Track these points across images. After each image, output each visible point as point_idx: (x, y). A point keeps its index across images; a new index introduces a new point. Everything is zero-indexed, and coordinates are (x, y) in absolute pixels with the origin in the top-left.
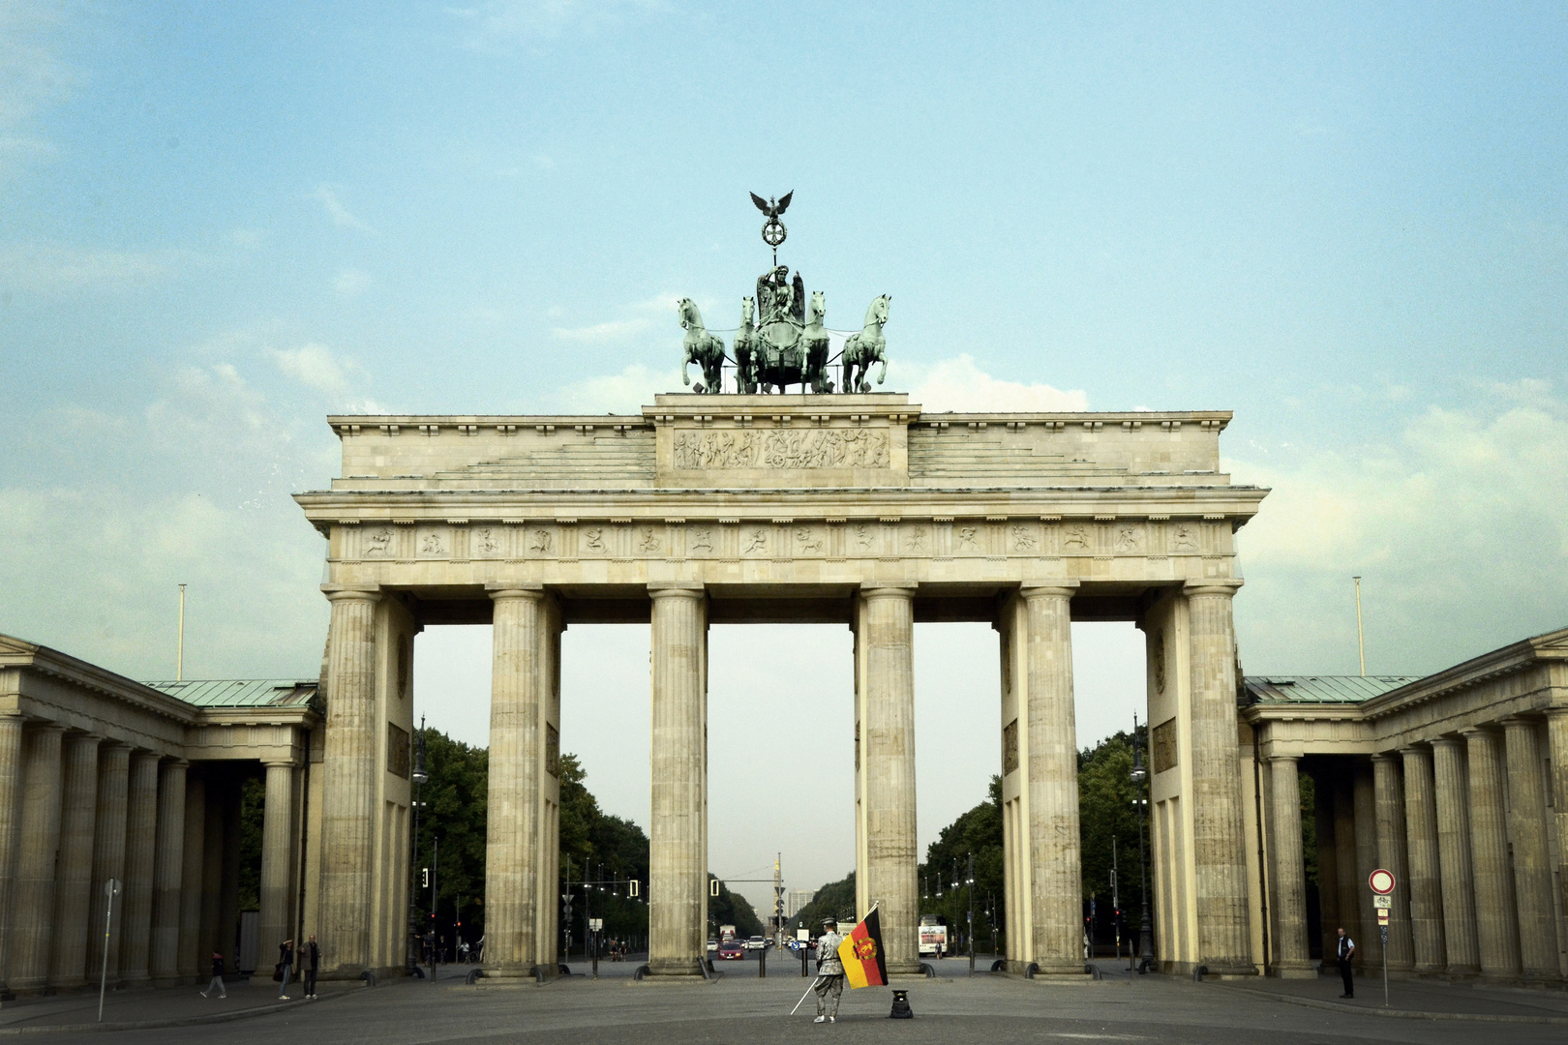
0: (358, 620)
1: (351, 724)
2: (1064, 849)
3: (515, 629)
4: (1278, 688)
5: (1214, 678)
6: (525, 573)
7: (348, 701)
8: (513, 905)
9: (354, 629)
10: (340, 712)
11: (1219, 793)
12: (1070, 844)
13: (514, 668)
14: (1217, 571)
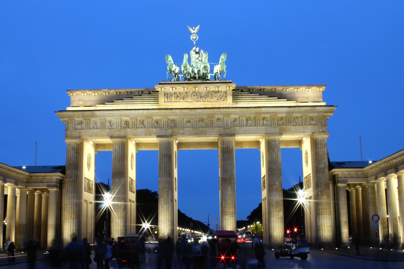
0: (74, 148)
1: (72, 177)
2: (279, 212)
3: (118, 150)
4: (340, 165)
5: (322, 161)
6: (121, 133)
7: (71, 171)
8: (118, 229)
9: (73, 150)
10: (69, 174)
11: (323, 195)
12: (281, 210)
13: (118, 161)
14: (323, 130)
